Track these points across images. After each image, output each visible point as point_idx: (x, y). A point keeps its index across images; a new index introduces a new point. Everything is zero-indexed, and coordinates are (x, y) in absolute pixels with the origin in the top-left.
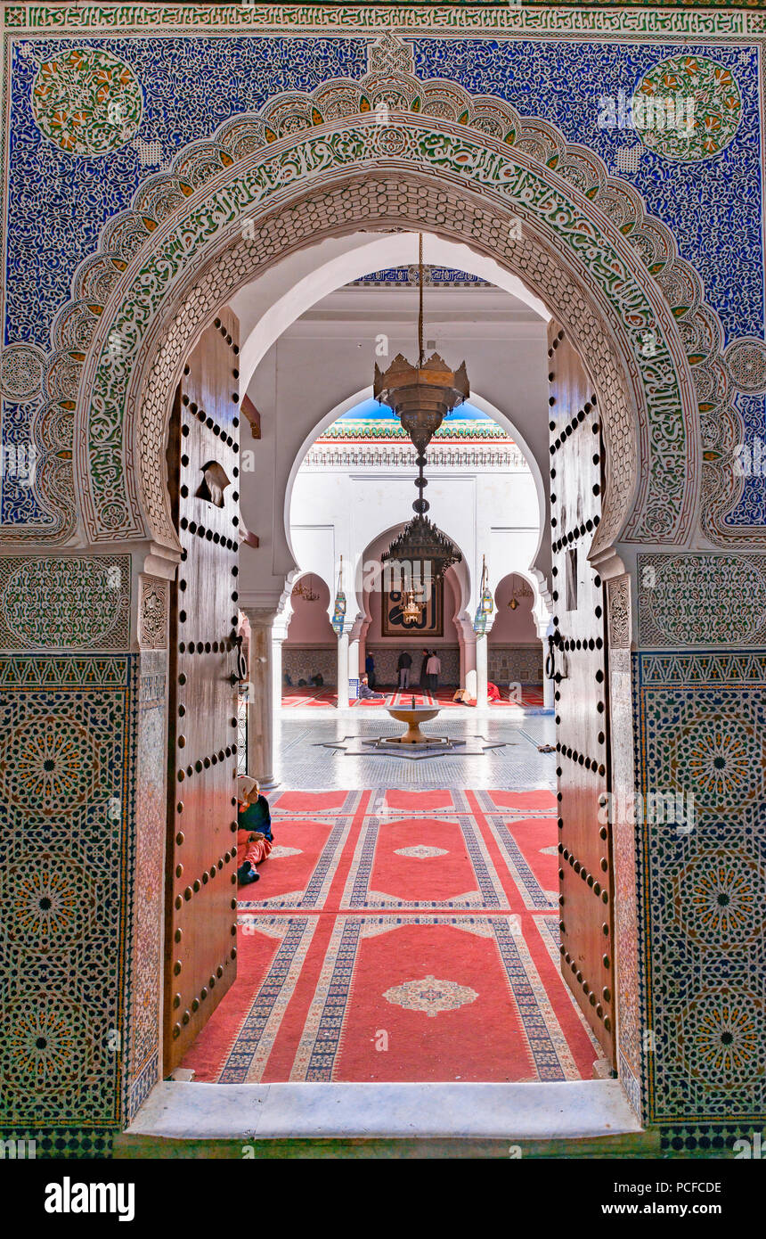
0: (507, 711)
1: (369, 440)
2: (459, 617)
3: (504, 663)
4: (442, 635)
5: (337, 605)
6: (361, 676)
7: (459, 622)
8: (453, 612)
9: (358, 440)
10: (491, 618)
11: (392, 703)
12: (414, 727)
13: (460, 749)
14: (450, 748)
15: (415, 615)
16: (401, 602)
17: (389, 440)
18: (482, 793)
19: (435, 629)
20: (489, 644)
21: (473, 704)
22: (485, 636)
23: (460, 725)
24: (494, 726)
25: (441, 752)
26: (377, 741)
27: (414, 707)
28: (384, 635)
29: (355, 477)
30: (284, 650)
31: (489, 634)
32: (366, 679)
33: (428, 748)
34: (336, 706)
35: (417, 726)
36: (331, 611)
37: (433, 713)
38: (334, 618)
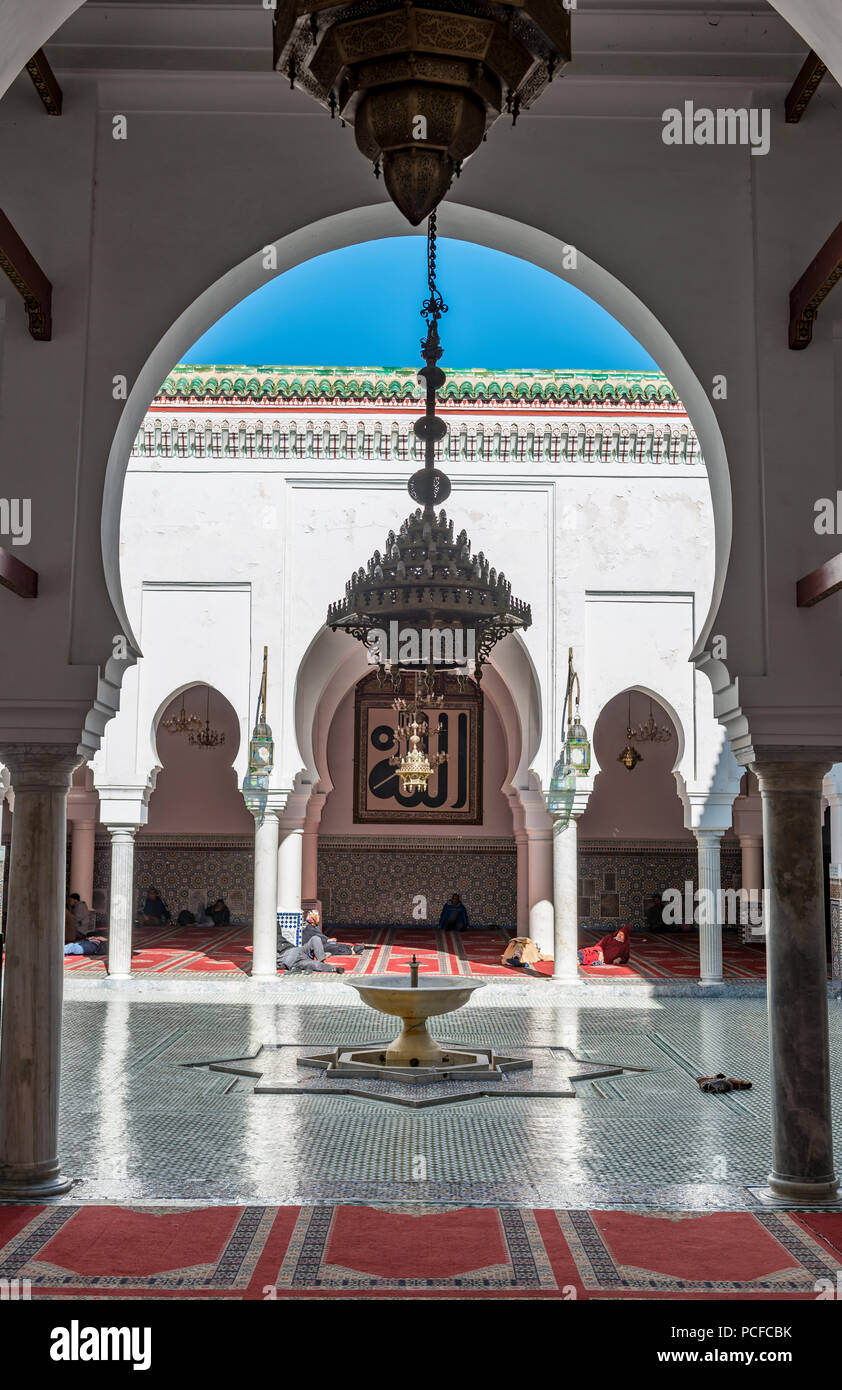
0: (620, 989)
1: (329, 405)
2: (516, 782)
3: (610, 880)
4: (479, 821)
5: (253, 752)
6: (307, 905)
7: (515, 794)
8: (504, 774)
9: (305, 404)
10: (586, 784)
11: (370, 969)
12: (415, 1029)
13: (516, 1082)
14: (497, 1078)
15: (422, 776)
16: (394, 750)
17: (371, 405)
18: (577, 1217)
19: (465, 808)
20: (580, 841)
21: (545, 971)
22: (573, 824)
23: (519, 1020)
24: (592, 1022)
25: (475, 1088)
26: (331, 1058)
27: (414, 983)
28: (357, 820)
29: (297, 482)
30: (139, 849)
31: (581, 820)
32: (315, 914)
33: (446, 1078)
34: (249, 973)
35: (423, 1024)
36: (241, 765)
37: (457, 998)
38: (248, 779)
